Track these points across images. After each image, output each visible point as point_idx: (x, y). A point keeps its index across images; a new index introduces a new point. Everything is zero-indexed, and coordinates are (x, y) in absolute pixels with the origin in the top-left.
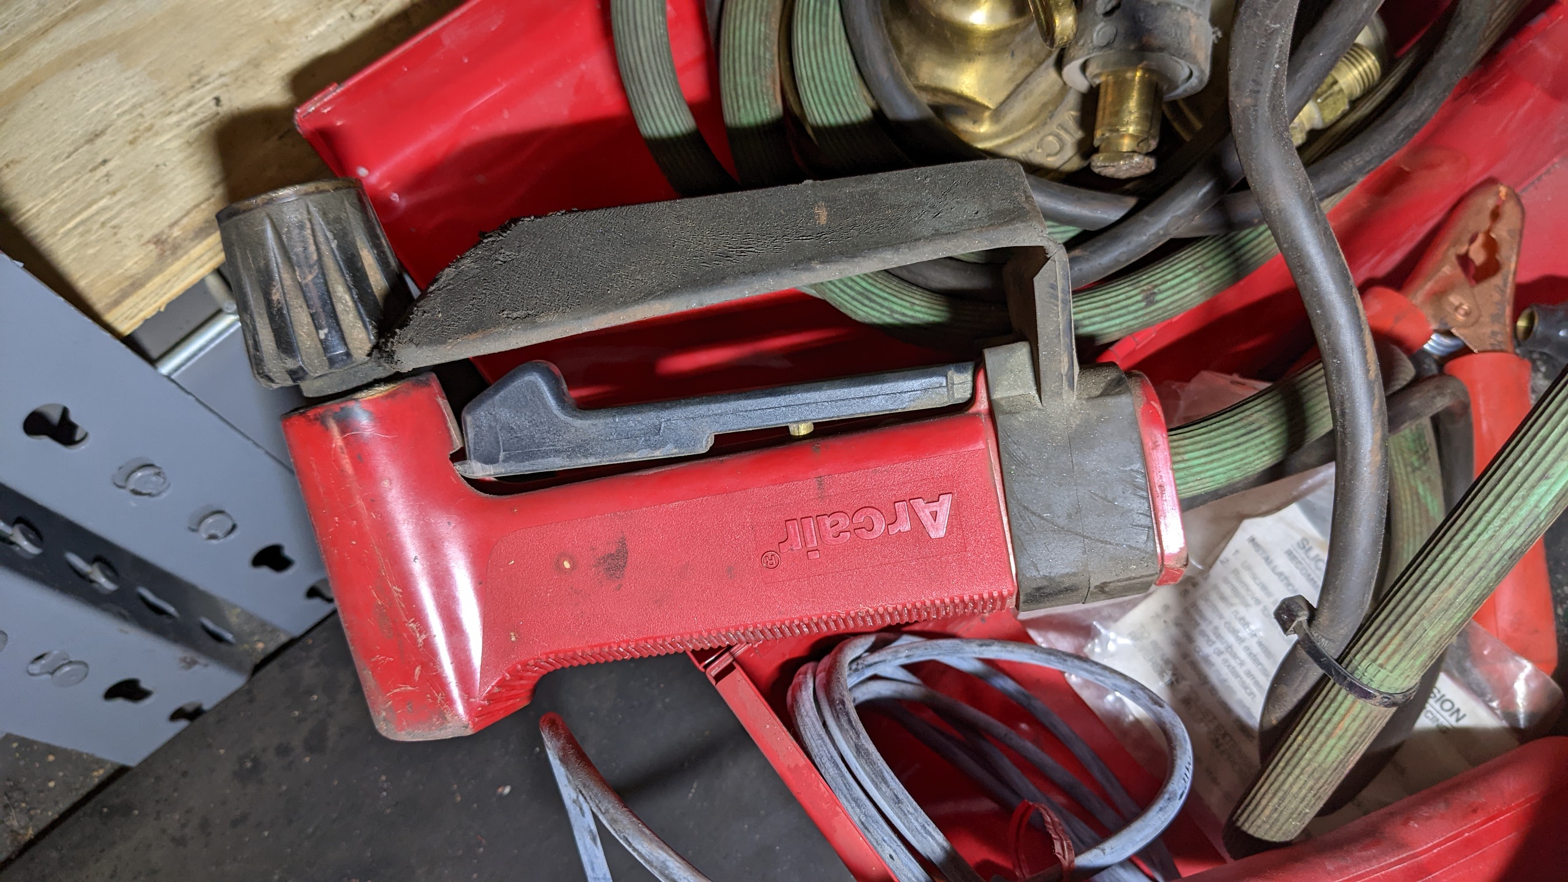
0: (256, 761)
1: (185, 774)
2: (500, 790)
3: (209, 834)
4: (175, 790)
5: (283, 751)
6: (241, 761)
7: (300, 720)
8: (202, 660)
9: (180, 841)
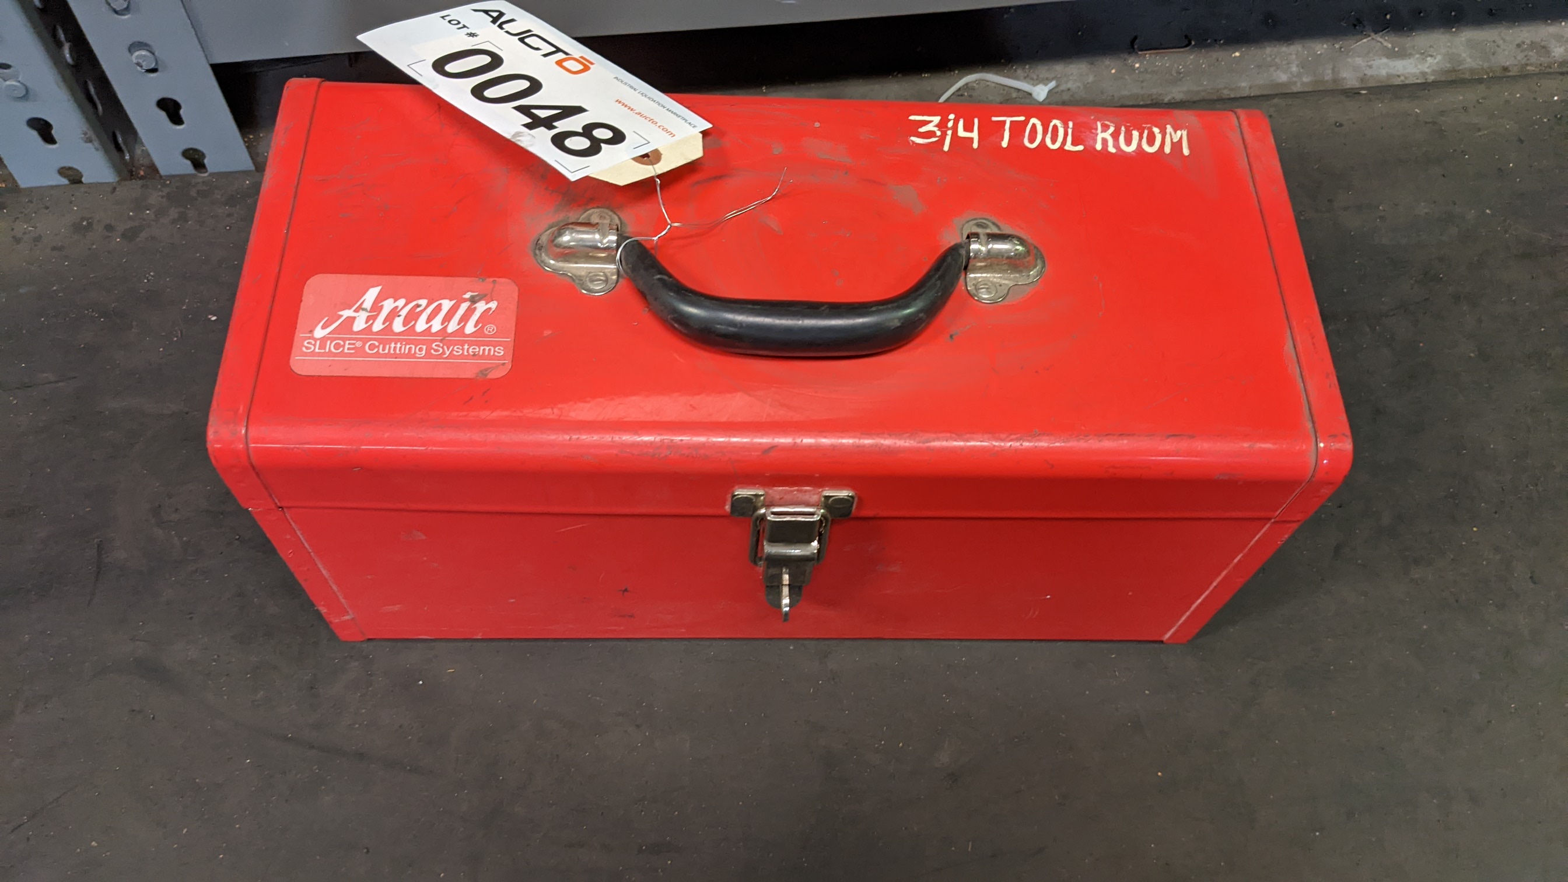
0: (90, 224)
1: (47, 208)
2: (210, 317)
3: (35, 245)
4: (35, 213)
5: (109, 228)
6: (83, 219)
7: (130, 218)
8: (96, 144)
9: (17, 240)
